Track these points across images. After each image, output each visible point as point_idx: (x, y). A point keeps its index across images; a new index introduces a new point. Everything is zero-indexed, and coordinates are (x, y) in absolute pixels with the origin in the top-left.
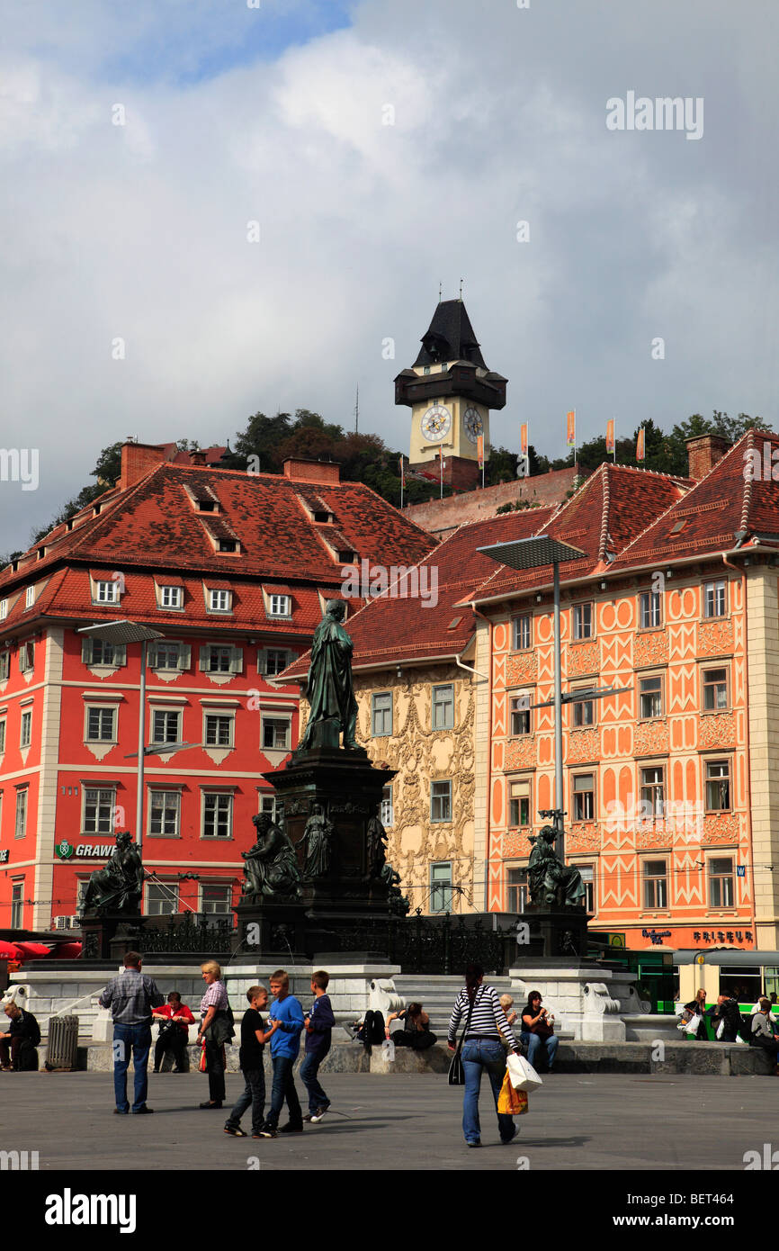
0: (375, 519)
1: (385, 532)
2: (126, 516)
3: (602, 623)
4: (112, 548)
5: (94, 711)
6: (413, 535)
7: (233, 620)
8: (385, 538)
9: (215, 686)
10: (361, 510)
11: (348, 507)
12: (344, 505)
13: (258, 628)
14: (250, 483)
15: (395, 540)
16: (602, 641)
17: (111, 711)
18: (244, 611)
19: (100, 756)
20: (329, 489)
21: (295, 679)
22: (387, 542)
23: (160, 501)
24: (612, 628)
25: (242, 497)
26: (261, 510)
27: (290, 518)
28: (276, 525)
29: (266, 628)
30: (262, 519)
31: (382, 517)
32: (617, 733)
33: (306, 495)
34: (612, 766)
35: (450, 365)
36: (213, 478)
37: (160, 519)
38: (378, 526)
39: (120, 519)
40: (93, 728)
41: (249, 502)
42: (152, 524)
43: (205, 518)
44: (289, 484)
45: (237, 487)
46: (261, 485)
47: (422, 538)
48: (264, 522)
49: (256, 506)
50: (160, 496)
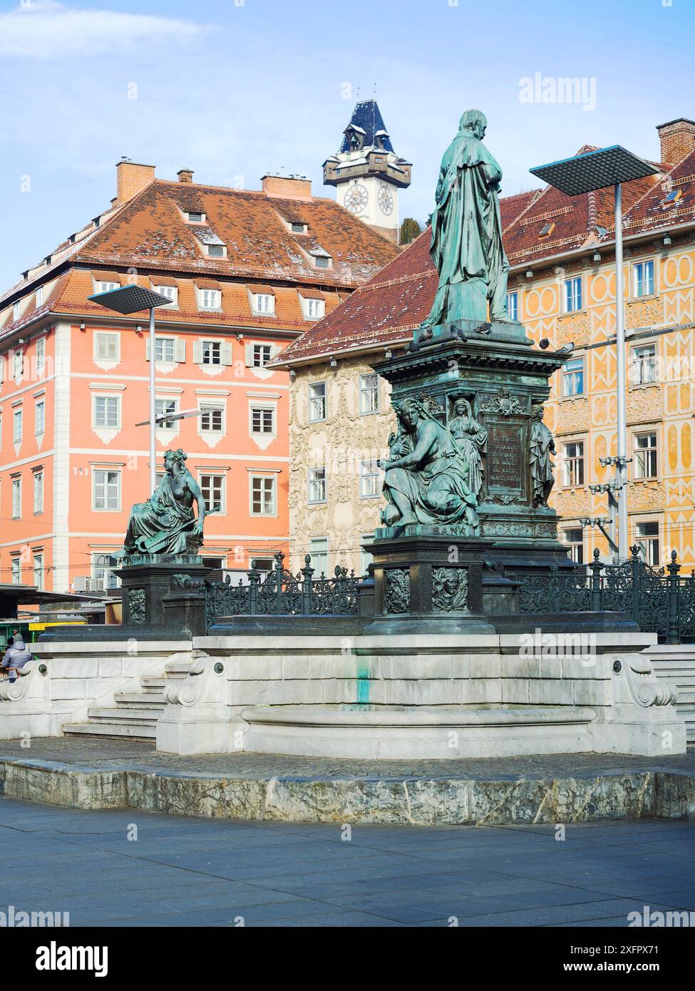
0: (344, 229)
1: (355, 241)
2: (123, 224)
3: (593, 295)
4: (112, 251)
5: (100, 399)
6: (379, 243)
7: (223, 317)
8: (354, 246)
9: (207, 377)
10: (332, 222)
11: (321, 219)
12: (317, 218)
13: (245, 323)
14: (233, 197)
15: (364, 248)
16: (593, 313)
17: (115, 400)
18: (232, 311)
19: (106, 441)
20: (303, 204)
21: (286, 364)
22: (357, 250)
23: (153, 213)
24: (603, 299)
25: (226, 209)
26: (244, 221)
27: (270, 228)
28: (258, 234)
29: (253, 324)
30: (245, 228)
31: (351, 228)
32: (609, 399)
33: (283, 208)
34: (604, 434)
35: (366, 153)
36: (199, 193)
37: (154, 227)
38: (347, 236)
39: (118, 228)
40: (100, 415)
41: (232, 213)
42: (147, 232)
43: (193, 226)
44: (267, 199)
45: (221, 201)
46: (242, 200)
47: (387, 247)
48: (246, 231)
49: (238, 217)
50: (153, 208)
